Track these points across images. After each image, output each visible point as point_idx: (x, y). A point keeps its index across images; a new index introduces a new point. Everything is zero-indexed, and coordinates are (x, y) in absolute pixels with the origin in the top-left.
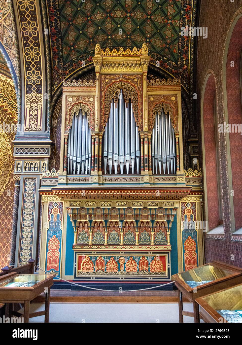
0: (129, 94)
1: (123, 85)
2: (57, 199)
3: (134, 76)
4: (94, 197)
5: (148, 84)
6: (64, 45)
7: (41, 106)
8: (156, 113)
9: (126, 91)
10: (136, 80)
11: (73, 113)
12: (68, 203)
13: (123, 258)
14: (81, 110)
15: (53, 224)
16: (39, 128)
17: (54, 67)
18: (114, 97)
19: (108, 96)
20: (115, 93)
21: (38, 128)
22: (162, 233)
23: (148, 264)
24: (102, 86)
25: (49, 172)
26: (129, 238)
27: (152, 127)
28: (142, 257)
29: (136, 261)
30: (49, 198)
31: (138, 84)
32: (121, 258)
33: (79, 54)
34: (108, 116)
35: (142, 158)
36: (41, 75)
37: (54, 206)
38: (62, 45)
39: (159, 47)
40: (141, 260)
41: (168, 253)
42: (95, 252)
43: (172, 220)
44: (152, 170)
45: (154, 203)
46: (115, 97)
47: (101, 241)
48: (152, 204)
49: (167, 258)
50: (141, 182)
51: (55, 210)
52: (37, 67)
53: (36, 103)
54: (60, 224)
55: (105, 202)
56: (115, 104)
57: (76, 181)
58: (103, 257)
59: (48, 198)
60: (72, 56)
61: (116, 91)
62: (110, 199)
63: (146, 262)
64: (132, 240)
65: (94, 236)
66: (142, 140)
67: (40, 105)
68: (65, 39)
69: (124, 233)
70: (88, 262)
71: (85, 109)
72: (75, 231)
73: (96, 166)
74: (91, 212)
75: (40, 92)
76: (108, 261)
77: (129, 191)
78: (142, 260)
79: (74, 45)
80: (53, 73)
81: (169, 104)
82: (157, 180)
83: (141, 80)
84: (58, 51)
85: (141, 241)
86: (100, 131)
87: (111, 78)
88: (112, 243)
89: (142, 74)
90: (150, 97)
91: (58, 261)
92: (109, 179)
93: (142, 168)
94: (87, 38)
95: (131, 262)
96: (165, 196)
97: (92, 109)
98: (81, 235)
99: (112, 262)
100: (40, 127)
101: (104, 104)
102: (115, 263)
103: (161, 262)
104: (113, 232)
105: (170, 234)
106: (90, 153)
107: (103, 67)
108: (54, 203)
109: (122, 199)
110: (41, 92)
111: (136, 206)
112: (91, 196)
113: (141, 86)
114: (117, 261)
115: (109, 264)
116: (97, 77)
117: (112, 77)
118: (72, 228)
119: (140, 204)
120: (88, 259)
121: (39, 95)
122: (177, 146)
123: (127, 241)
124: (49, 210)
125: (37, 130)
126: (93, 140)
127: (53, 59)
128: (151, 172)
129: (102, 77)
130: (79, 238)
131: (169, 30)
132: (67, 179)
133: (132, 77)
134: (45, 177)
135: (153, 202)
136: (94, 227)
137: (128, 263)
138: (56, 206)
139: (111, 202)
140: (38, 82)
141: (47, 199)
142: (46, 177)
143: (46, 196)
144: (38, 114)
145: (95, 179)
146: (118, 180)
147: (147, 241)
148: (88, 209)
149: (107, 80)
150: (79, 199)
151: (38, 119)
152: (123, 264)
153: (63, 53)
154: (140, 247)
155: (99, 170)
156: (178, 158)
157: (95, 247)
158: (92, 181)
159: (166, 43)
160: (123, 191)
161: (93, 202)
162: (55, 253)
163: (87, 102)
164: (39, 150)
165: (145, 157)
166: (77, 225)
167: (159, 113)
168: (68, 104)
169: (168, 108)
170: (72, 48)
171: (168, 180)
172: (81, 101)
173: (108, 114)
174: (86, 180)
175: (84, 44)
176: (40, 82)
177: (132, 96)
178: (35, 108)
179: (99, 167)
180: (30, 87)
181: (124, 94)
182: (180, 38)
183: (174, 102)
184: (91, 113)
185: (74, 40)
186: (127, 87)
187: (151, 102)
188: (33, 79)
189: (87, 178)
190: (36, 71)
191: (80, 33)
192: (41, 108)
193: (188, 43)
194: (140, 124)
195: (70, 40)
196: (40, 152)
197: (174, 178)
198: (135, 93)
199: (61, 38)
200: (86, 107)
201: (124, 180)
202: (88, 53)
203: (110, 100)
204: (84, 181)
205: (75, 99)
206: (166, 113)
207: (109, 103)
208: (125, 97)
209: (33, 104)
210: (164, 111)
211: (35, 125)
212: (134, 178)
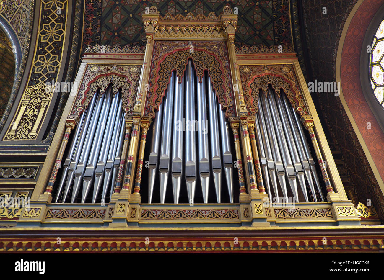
0: (205, 64)
1: (193, 54)
3: (212, 43)
5: (237, 52)
6: (103, 29)
7: (47, 104)
8: (257, 89)
9: (198, 60)
10: (216, 47)
11: (96, 88)
16: (34, 136)
18: (176, 67)
19: (166, 67)
20: (178, 64)
21: (31, 135)
24: (156, 54)
27: (253, 110)
31: (219, 52)
33: (126, 43)
34: (163, 94)
35: (239, 165)
36: (59, 60)
38: (100, 28)
39: (245, 35)
44: (266, 191)
46: (179, 69)
50: (242, 219)
52: (56, 49)
53: (41, 98)
56: (177, 79)
60: (114, 43)
61: (181, 60)
66: (235, 131)
67: (45, 101)
68: (106, 21)
71: (119, 82)
79: (118, 30)
81: (280, 77)
82: (284, 215)
83: (224, 48)
84: (93, 34)
86: (146, 115)
87: (172, 45)
89: (225, 41)
90: (243, 68)
92: (159, 212)
93: (242, 188)
94: (139, 23)
97: (133, 83)
100: (35, 134)
101: (158, 76)
106: (117, 157)
107: (159, 32)
113: (225, 54)
116: (148, 41)
117: (174, 44)
122: (315, 142)
125: (28, 139)
126: (127, 130)
128: (264, 195)
129: (157, 43)
131: (257, 14)
133: (209, 45)
134: (2, 219)
140: (51, 69)
142: (6, 218)
144: (39, 114)
145: (121, 210)
149: (165, 48)
151: (35, 121)
153: (100, 37)
155: (133, 191)
156: (322, 164)
158: (110, 217)
159: (255, 30)
163: (126, 72)
165: (247, 161)
167: (265, 90)
168: (87, 75)
169: (279, 83)
170: (116, 34)
171: (312, 215)
172: (114, 71)
173: (163, 91)
174: (97, 215)
175: (134, 31)
176: (55, 70)
177: (210, 68)
178: (36, 106)
179: (134, 184)
180: (37, 76)
181: (195, 64)
182: (275, 21)
183: (289, 74)
184: (130, 88)
185: (119, 23)
186: (201, 56)
187: (245, 74)
188: (45, 66)
189: (100, 210)
190: (52, 55)
191: (129, 16)
192: (47, 106)
193: (289, 25)
194: (228, 105)
195: (114, 24)
196: (20, 174)
197: (327, 209)
198: (214, 63)
199: (100, 19)
200: (122, 81)
201: (197, 215)
202: (139, 41)
203: (169, 72)
204: (91, 216)
205: (103, 68)
206: (277, 90)
207: (166, 76)
208: (197, 68)
209: (35, 99)
210: (273, 86)
211: (27, 131)
212: (224, 211)
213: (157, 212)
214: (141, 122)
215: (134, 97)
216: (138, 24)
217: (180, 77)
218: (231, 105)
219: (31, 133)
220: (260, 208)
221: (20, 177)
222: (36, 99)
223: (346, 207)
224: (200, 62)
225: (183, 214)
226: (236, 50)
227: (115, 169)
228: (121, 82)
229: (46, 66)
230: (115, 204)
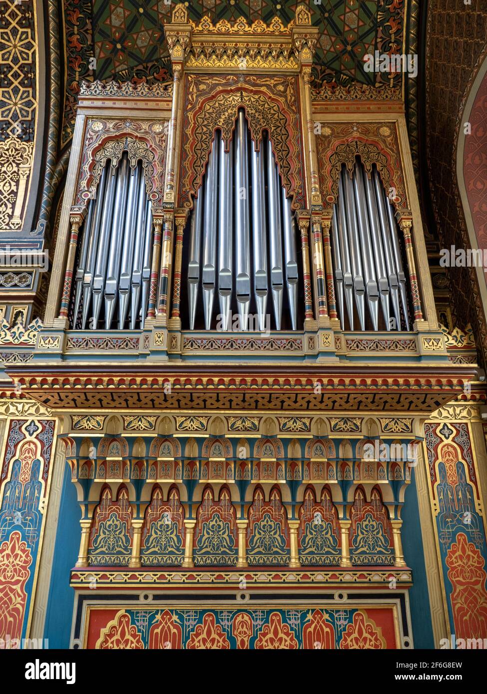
0: (263, 118)
1: (246, 99)
2: (37, 410)
3: (276, 79)
4: (152, 400)
5: (313, 97)
6: (97, 37)
7: (28, 172)
8: (339, 164)
9: (254, 111)
10: (281, 88)
11: (104, 160)
12: (67, 421)
13: (246, 618)
14: (125, 153)
15: (17, 494)
16: (17, 224)
17: (69, 84)
18: (221, 124)
19: (206, 123)
20: (223, 117)
21: (13, 224)
22: (374, 523)
23: (335, 638)
24: (188, 99)
25: (23, 330)
26: (267, 541)
27: (331, 199)
28: (313, 610)
29: (292, 629)
30: (12, 409)
31: (286, 97)
32: (239, 619)
33: (136, 63)
34: (203, 169)
35: (306, 281)
36: (34, 97)
37: (27, 434)
38: (93, 35)
39: (329, 51)
40: (310, 626)
41: (401, 597)
42: (151, 593)
43: (408, 480)
44: (339, 316)
45: (349, 423)
46: (225, 126)
47: (172, 553)
48: (342, 425)
49: (397, 613)
50: (306, 350)
51: (26, 446)
52: (26, 77)
53: (16, 163)
54: (39, 493)
55: (188, 417)
56: (223, 144)
57: (96, 349)
58: (177, 614)
59: (11, 407)
60: (117, 64)
61: (227, 111)
62: (205, 408)
63: (327, 632)
64: (275, 549)
65: (150, 537)
66: (303, 232)
67: (24, 169)
68: (100, 23)
69: (248, 524)
70: (123, 634)
71: (137, 150)
72: (86, 518)
73: (163, 302)
74: (140, 450)
75: (28, 138)
76: (193, 630)
77: (271, 380)
78: (313, 622)
79: (122, 40)
80: (68, 99)
81: (375, 144)
82: (357, 346)
83: (293, 89)
84: (82, 48)
85: (307, 551)
86: (180, 206)
87: (214, 82)
88: (209, 561)
89: (297, 75)
90: (321, 127)
91: (19, 630)
92: (205, 341)
93: (308, 312)
95: (276, 633)
96: (386, 398)
97: (158, 151)
98: (104, 533)
99: (209, 633)
100: (19, 221)
101: (194, 139)
102: (217, 637)
103: (378, 631)
104: (214, 523)
105: (400, 529)
106: (146, 268)
107: (192, 57)
108: (28, 423)
109: (244, 409)
110: (31, 139)
111: (289, 430)
112: (142, 396)
113: (295, 101)
114: (224, 630)
115: (197, 640)
116: (176, 75)
117: (216, 80)
118: (77, 505)
119: (304, 424)
120: (124, 620)
121: (25, 145)
122: (409, 250)
123: (259, 553)
124: (7, 445)
125: (11, 228)
126: (157, 229)
127: (70, 65)
128: (335, 321)
129: (189, 78)
130: (96, 541)
131: (352, 11)
132: (66, 342)
133: (272, 82)
134: (6, 344)
135: (346, 420)
136: (150, 503)
137: (265, 635)
138: (31, 435)
139: (208, 418)
140: (25, 114)
141: (7, 410)
142: (11, 343)
143: (5, 403)
144: (19, 190)
145: (159, 340)
146: (232, 346)
147: (328, 553)
148: (132, 441)
149: (202, 87)
150: (102, 407)
151: (15, 201)
152: (246, 639)
153: (94, 52)
154: (305, 576)
155: (171, 315)
156: (414, 282)
157: (149, 577)
158: (146, 347)
159: (345, 42)
160: (249, 379)
161: (149, 419)
162: (12, 595)
163: (146, 133)
164: (9, 277)
165: (317, 277)
166: (94, 496)
167: (350, 166)
168: (89, 137)
169: (372, 154)
170: (119, 46)
171: (392, 348)
172: (129, 131)
173: (202, 166)
174: (129, 344)
175: (148, 40)
176: (30, 115)
177: (272, 125)
178: (11, 176)
179: (172, 306)
180: (4, 126)
181: (249, 119)
182: (380, 27)
183: (389, 139)
184: (155, 161)
185: (123, 26)
186: (257, 104)
187: (323, 139)
188: (14, 108)
189: (132, 339)
190: (22, 89)
191: (138, 12)
192: (28, 177)
193: (400, 37)
194: (296, 191)
195: (115, 27)
196: (11, 282)
197: (411, 340)
198: (278, 116)
199: (91, 18)
200: (141, 147)
201: (252, 346)
202: (157, 60)
203: (210, 132)
204: (122, 346)
205: (110, 125)
206: (368, 166)
207: (206, 139)
208: (252, 126)
209: (8, 166)
210: (363, 160)
211: (6, 217)
212: (284, 341)
213: (202, 342)
214: (175, 217)
215: (161, 176)
216: (154, 26)
217: (227, 141)
218: (300, 191)
219: (13, 221)
220: (329, 340)
221: (12, 286)
222: (10, 166)
223: (434, 339)
224: (257, 115)
225: (234, 344)
226: (312, 93)
227: (144, 284)
228: (140, 150)
229: (16, 109)
230: (151, 331)
